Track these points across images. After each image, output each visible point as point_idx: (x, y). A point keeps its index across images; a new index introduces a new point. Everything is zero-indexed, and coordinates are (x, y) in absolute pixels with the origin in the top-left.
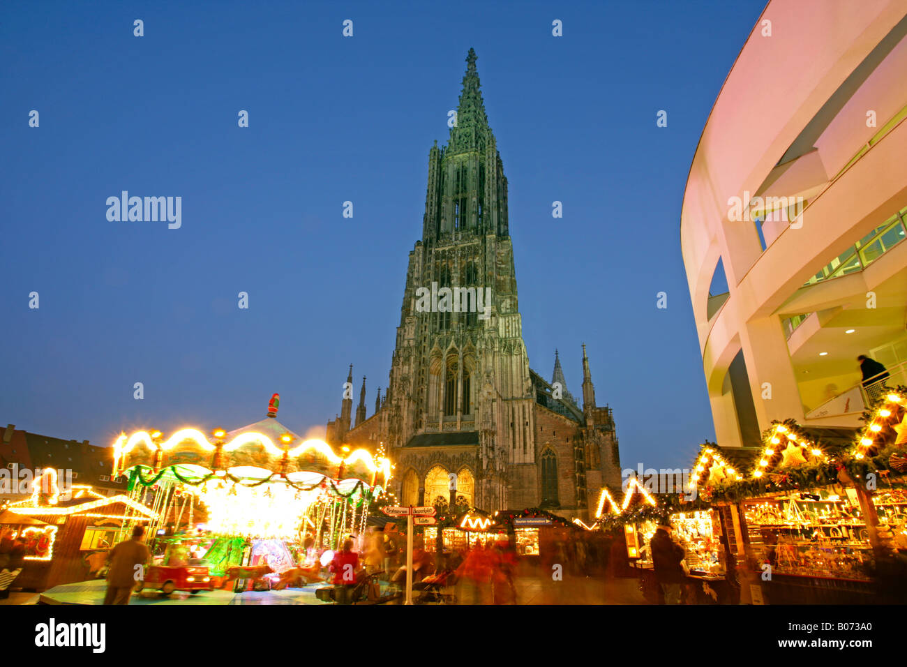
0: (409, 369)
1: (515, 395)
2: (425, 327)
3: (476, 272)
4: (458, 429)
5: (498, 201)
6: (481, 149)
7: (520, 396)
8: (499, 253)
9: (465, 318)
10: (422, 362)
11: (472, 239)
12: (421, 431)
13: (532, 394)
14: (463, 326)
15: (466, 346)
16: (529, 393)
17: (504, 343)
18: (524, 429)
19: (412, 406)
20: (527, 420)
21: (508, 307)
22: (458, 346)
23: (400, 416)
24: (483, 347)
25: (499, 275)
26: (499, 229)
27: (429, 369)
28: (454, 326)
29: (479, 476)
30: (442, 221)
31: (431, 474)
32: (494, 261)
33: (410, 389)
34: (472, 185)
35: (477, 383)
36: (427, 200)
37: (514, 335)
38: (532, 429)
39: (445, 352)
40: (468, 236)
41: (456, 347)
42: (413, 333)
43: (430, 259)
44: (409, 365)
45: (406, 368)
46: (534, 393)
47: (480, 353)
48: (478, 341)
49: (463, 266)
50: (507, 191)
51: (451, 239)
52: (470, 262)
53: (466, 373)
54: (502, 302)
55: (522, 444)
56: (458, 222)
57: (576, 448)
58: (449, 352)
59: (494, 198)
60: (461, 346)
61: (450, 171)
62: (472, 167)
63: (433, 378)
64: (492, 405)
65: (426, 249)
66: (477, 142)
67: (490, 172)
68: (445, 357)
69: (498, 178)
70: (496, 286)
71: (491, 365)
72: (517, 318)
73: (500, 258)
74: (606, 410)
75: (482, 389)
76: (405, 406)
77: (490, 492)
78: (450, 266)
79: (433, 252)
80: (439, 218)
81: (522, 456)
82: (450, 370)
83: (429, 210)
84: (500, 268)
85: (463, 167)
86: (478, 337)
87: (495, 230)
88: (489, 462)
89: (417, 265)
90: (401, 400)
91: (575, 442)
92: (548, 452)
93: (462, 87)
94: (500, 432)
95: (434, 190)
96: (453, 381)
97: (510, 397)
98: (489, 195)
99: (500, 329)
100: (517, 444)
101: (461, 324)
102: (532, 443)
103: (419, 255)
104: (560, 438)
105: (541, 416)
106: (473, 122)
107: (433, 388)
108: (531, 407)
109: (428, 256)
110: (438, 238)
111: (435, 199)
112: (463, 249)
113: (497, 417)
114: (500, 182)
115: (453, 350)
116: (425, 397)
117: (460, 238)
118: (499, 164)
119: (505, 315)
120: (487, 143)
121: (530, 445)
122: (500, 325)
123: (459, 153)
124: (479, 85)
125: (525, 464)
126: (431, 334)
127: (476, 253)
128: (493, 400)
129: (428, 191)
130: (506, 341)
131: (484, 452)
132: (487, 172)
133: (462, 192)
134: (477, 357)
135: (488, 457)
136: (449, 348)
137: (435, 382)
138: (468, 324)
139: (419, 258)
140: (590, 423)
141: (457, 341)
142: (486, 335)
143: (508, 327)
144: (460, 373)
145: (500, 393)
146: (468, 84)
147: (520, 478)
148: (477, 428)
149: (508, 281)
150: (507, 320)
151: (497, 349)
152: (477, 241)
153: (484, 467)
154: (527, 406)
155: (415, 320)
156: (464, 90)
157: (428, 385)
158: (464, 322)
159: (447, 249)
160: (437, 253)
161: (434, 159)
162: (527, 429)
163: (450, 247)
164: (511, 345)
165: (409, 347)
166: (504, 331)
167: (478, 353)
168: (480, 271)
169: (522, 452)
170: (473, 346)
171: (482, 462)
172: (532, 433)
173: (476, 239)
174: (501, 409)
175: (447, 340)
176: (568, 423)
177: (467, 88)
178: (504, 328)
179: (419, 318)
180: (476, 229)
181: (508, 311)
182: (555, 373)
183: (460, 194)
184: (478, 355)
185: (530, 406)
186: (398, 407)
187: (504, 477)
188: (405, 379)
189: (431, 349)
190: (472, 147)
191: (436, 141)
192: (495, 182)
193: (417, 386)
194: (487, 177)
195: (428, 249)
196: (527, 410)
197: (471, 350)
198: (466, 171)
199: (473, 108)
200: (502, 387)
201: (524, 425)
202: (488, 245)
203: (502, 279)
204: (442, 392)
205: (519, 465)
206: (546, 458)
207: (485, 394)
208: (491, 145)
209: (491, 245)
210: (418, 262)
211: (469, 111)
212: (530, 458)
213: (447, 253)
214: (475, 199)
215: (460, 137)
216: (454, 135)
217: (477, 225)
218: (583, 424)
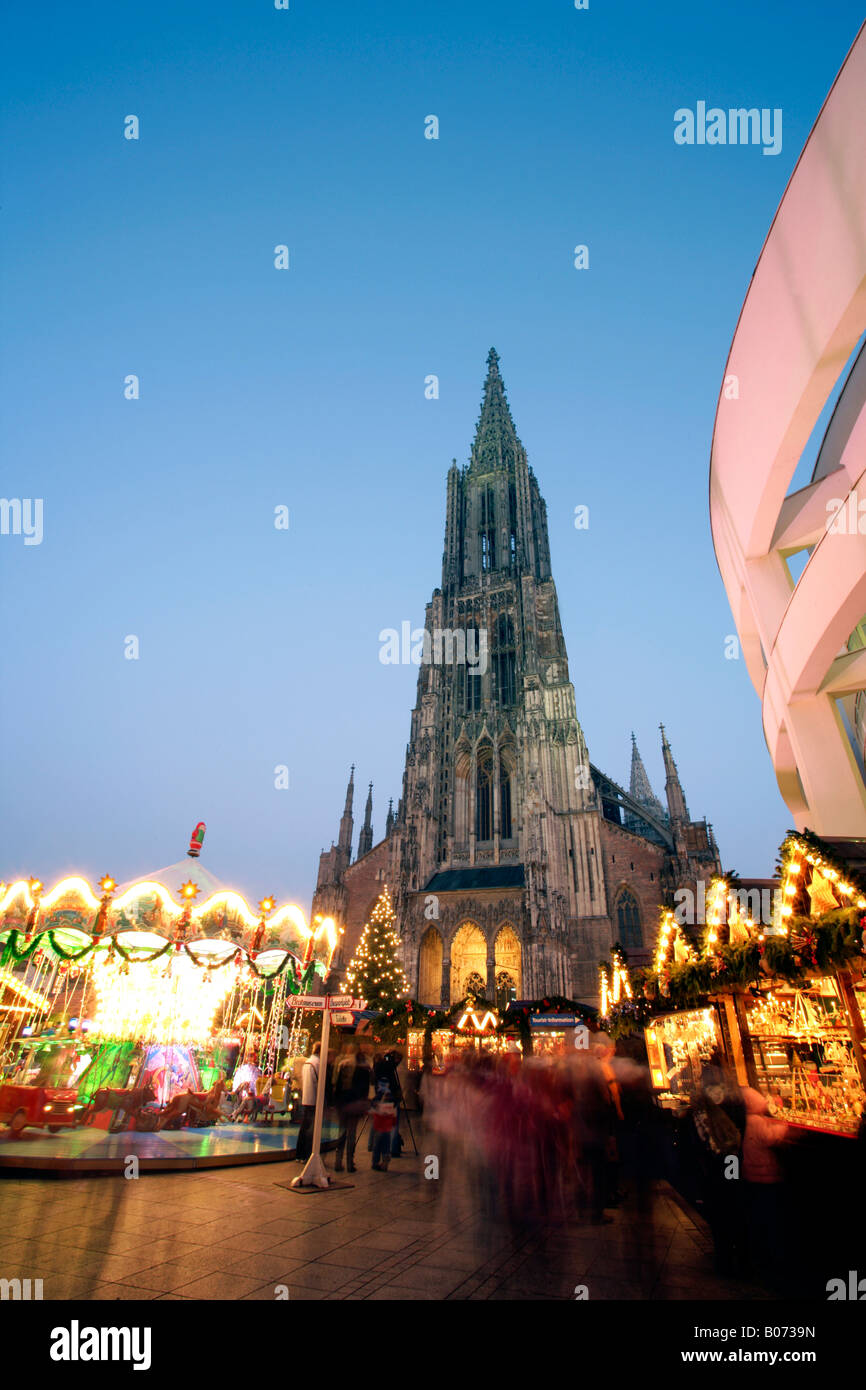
0: (428, 771)
1: (573, 806)
2: (448, 708)
3: (511, 628)
4: (496, 861)
5: (534, 531)
6: (509, 466)
7: (579, 807)
8: (539, 600)
9: (500, 693)
10: (445, 759)
11: (504, 582)
12: (445, 866)
13: (596, 804)
14: (498, 705)
15: (502, 734)
16: (592, 803)
17: (553, 727)
18: (589, 860)
19: (433, 828)
20: (592, 846)
21: (556, 674)
22: (492, 735)
23: (416, 843)
24: (525, 734)
25: (541, 630)
26: (538, 568)
27: (455, 769)
28: (486, 706)
29: (527, 938)
30: (466, 561)
31: (460, 935)
32: (533, 611)
33: (429, 801)
34: (501, 513)
35: (519, 789)
36: (447, 535)
37: (565, 715)
38: (600, 860)
39: (475, 744)
40: (499, 579)
41: (489, 736)
42: (432, 717)
43: (452, 613)
44: (428, 765)
45: (424, 768)
46: (599, 802)
47: (522, 744)
48: (518, 727)
49: (494, 620)
50: (546, 516)
51: (477, 584)
52: (503, 614)
53: (504, 775)
54: (546, 668)
55: (587, 884)
56: (486, 560)
57: (665, 890)
58: (480, 744)
59: (529, 527)
60: (496, 735)
61: (474, 495)
62: (500, 488)
63: (461, 783)
64: (541, 824)
65: (446, 600)
66: (504, 458)
67: (523, 493)
68: (475, 751)
69: (533, 501)
70: (539, 646)
71: (536, 760)
72: (568, 691)
73: (541, 606)
74: (703, 827)
75: (526, 798)
76: (422, 826)
77: (545, 965)
78: (477, 621)
79: (456, 603)
80: (461, 557)
81: (588, 905)
82: (483, 769)
83: (449, 547)
84: (541, 621)
85: (488, 490)
86: (518, 720)
87: (533, 569)
88: (539, 915)
89: (435, 622)
90: (417, 817)
91: (663, 880)
92: (627, 896)
93: (484, 393)
94: (554, 865)
95: (455, 522)
96: (487, 786)
97: (565, 809)
98: (522, 524)
99: (547, 706)
100: (580, 884)
101: (495, 702)
102: (600, 882)
103: (437, 609)
104: (640, 874)
105: (612, 838)
106: (498, 434)
107: (460, 797)
108: (596, 825)
109: (449, 608)
110: (461, 585)
111: (456, 532)
112: (493, 597)
113: (549, 839)
114: (535, 506)
115: (485, 739)
116: (450, 812)
117: (489, 582)
118: (533, 482)
119: (552, 687)
120: (516, 459)
121: (599, 885)
122: (547, 702)
123: (483, 474)
124: (503, 389)
125: (593, 918)
126: (456, 718)
127: (510, 601)
128: (542, 815)
129: (447, 523)
130: (555, 725)
131: (533, 899)
132: (518, 495)
133: (489, 522)
134: (518, 750)
135: (538, 906)
136: (480, 738)
137: (463, 788)
138: (504, 702)
139: (438, 612)
140: (682, 848)
141: (490, 727)
142: (529, 717)
143: (558, 703)
144: (496, 773)
145: (551, 804)
146: (490, 390)
147: (588, 940)
148: (522, 859)
149: (553, 638)
150: (555, 693)
151: (543, 738)
152: (510, 586)
153: (534, 923)
154: (590, 823)
155: (435, 698)
156: (485, 397)
157: (453, 794)
158: (497, 699)
159: (472, 598)
160: (461, 604)
161: (453, 483)
162: (593, 860)
163: (477, 595)
164: (562, 730)
165: (427, 738)
166: (552, 710)
167: (519, 743)
168: (516, 626)
169: (588, 898)
170: (511, 733)
171: (530, 915)
172: (600, 866)
173: (509, 583)
174: (555, 829)
175: (477, 727)
176: (651, 848)
177: (489, 394)
178: (552, 705)
179: (438, 696)
180: (507, 569)
181: (556, 680)
182: (633, 768)
183: (486, 525)
184: (519, 747)
185: (594, 822)
186: (413, 829)
187: (563, 939)
188: (423, 786)
189: (456, 740)
190: (498, 465)
191: (455, 461)
192: (530, 507)
193: (439, 795)
194: (518, 501)
195: (449, 599)
196: (590, 829)
197: (510, 739)
198: (492, 495)
199: (497, 417)
200: (554, 794)
201: (587, 852)
202: (524, 591)
203: (545, 635)
204: (472, 804)
205: (584, 919)
206: (623, 907)
207: (530, 805)
208: (521, 461)
209: (527, 589)
210: (437, 617)
211: (493, 421)
212: (600, 908)
213: (473, 604)
214: (504, 530)
215: (483, 454)
216: (476, 451)
217: (510, 563)
218: (670, 851)
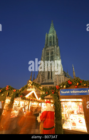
3: (53, 53)
4: (50, 82)
6: (54, 33)
7: (61, 75)
12: (43, 82)
19: (42, 77)
20: (63, 80)
23: (40, 79)
25: (57, 53)
26: (57, 45)
34: (52, 38)
35: (53, 72)
46: (64, 74)
49: (51, 52)
56: (50, 44)
61: (49, 37)
64: (56, 77)
67: (55, 37)
73: (57, 50)
78: (49, 52)
80: (47, 44)
85: (51, 36)
94: (58, 82)
95: (46, 40)
96: (49, 72)
110: (47, 47)
112: (51, 49)
116: (44, 75)
117: (50, 47)
123: (50, 34)
127: (53, 49)
148: (54, 81)
149: (59, 54)
152: (53, 47)
157: (45, 73)
160: (47, 50)
163: (49, 49)
174: (58, 78)
181: (59, 59)
185: (63, 77)
186: (39, 77)
188: (41, 72)
193: (43, 73)
195: (45, 49)
199: (52, 28)
202: (55, 48)
204: (47, 74)
210: (44, 51)
215: (50, 32)
217: (53, 45)
